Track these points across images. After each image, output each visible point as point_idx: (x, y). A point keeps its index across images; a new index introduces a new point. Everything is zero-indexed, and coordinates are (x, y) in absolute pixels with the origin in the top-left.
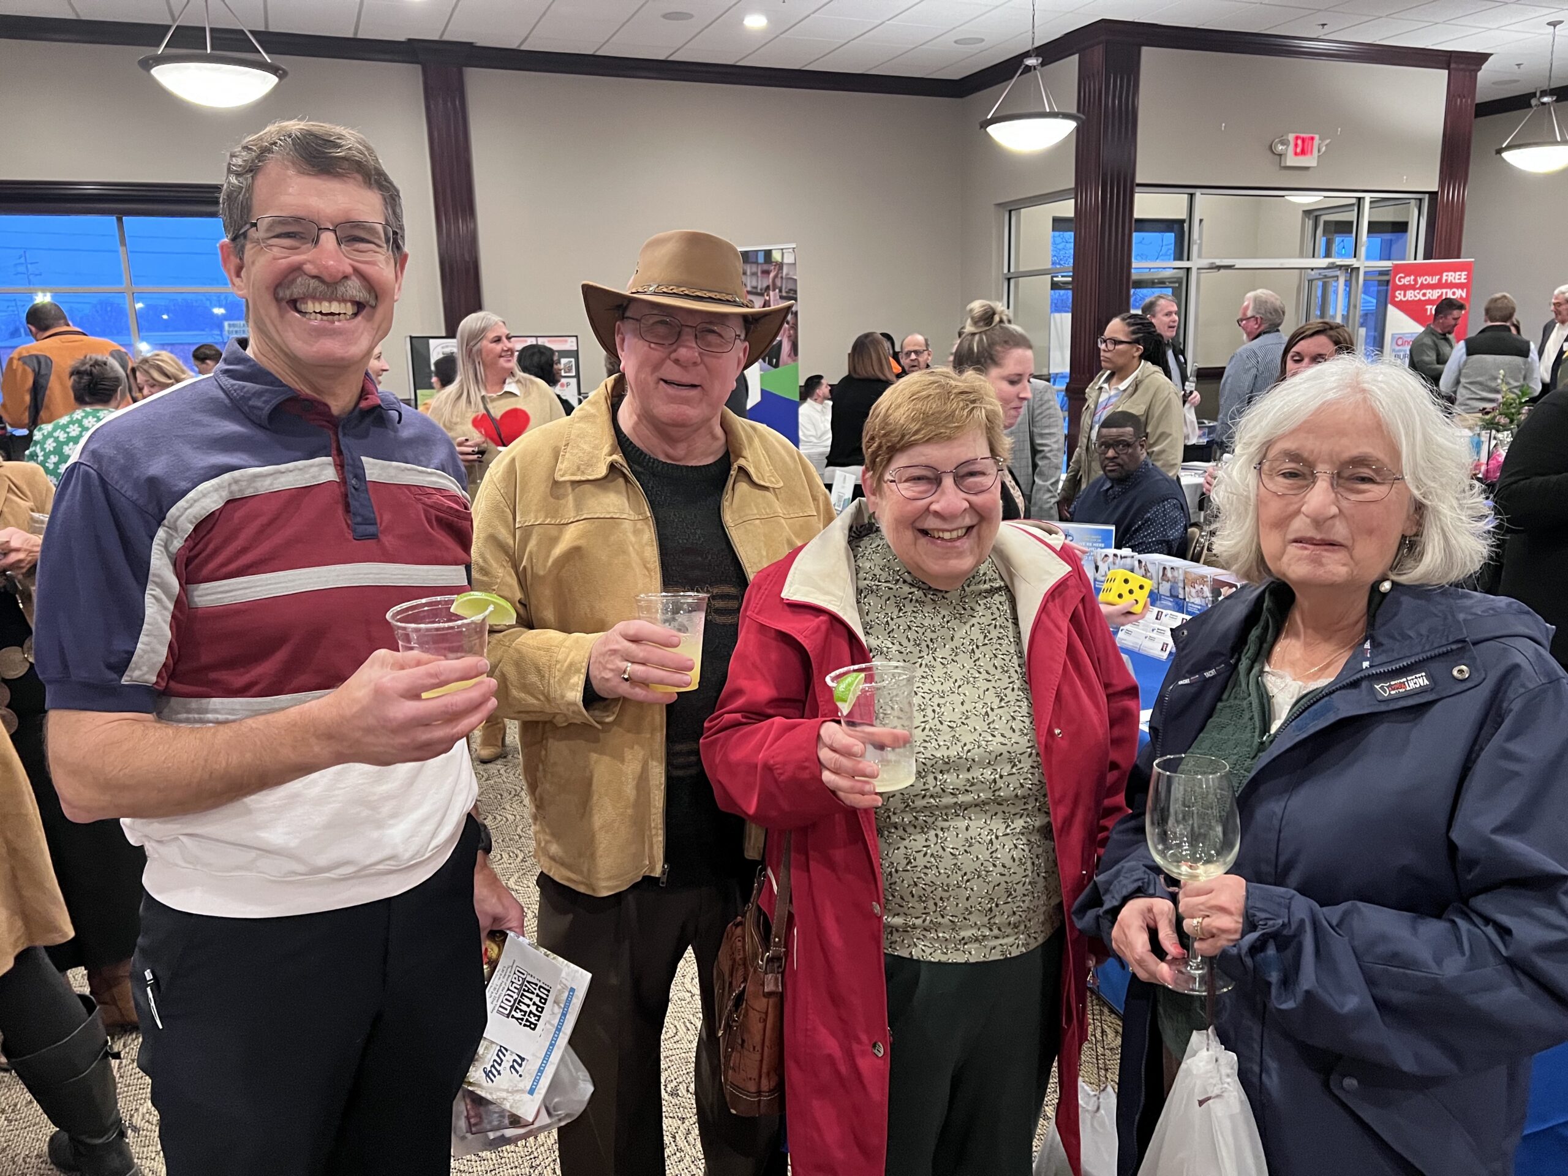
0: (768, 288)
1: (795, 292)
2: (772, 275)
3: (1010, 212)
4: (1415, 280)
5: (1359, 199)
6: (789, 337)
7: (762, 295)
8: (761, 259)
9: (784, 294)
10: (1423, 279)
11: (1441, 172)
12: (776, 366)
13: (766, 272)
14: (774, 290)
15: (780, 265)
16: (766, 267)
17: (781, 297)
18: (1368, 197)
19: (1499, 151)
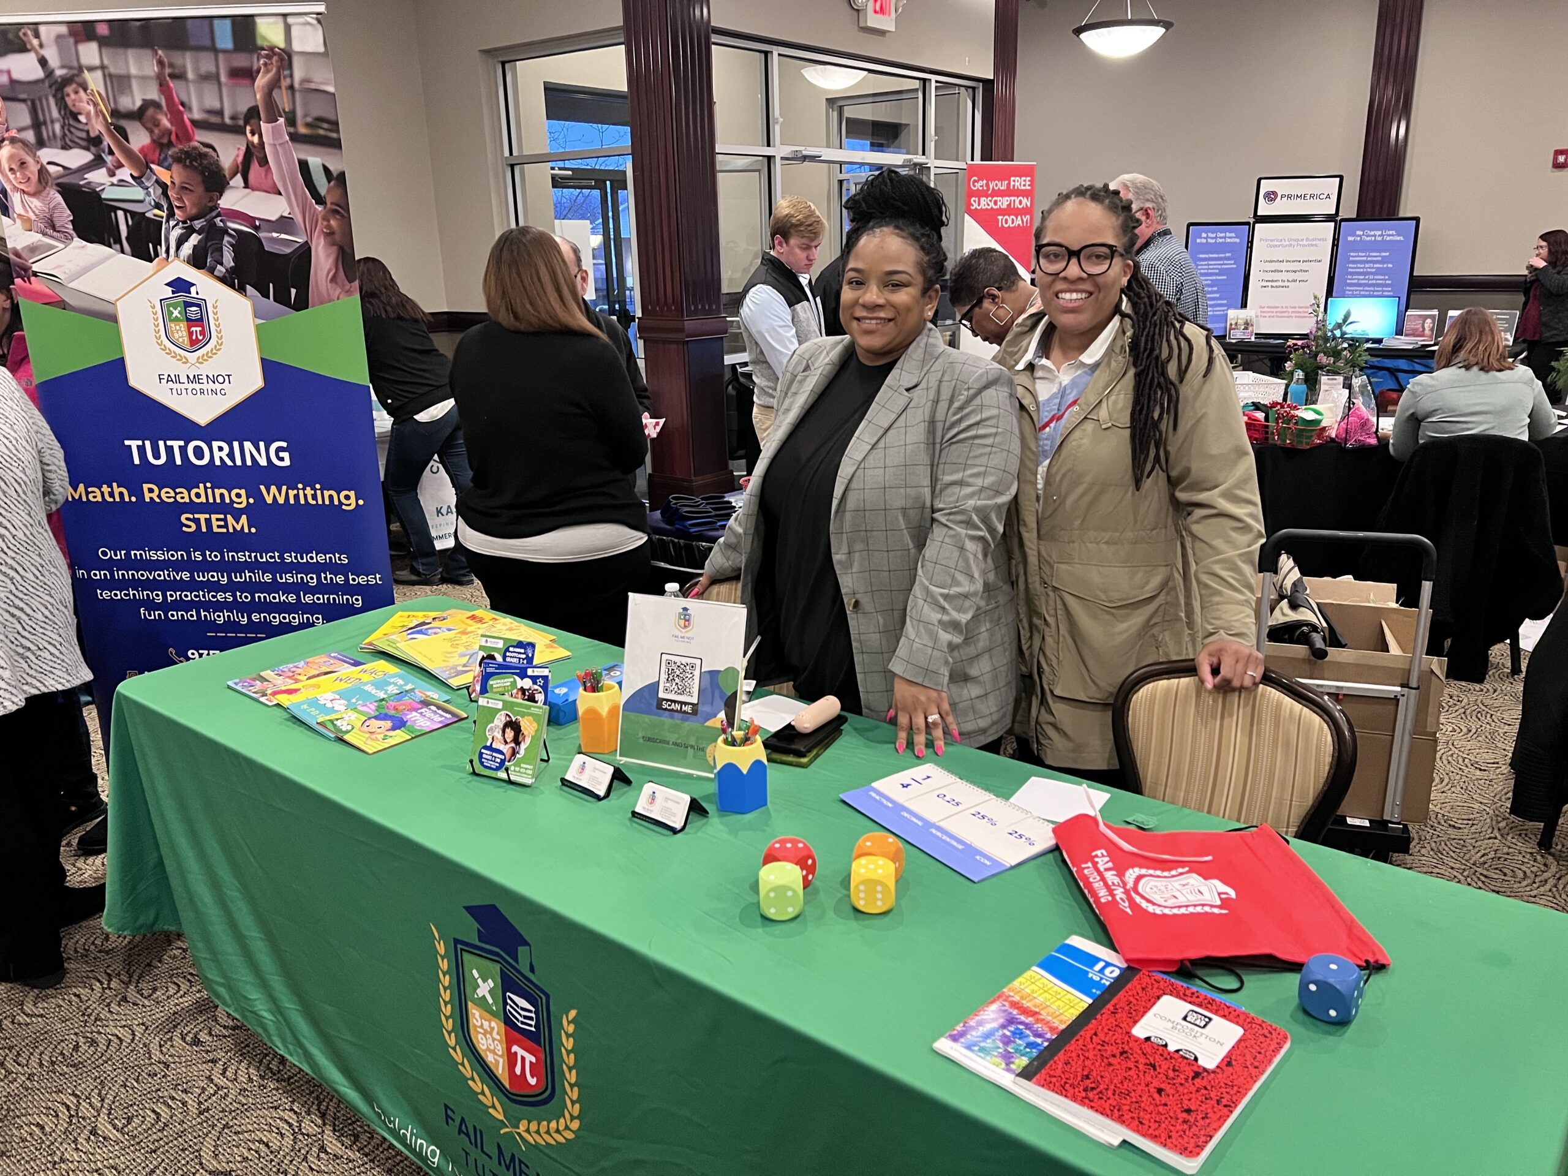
0: (253, 114)
1: (335, 125)
2: (261, 81)
3: (503, 64)
4: (987, 185)
5: (924, 80)
6: (330, 234)
7: (239, 131)
8: (225, 41)
9: (302, 130)
10: (994, 183)
11: (996, 58)
12: (302, 304)
13: (247, 75)
14: (272, 119)
15: (285, 58)
16: (241, 61)
17: (295, 138)
18: (934, 78)
19: (1078, 31)
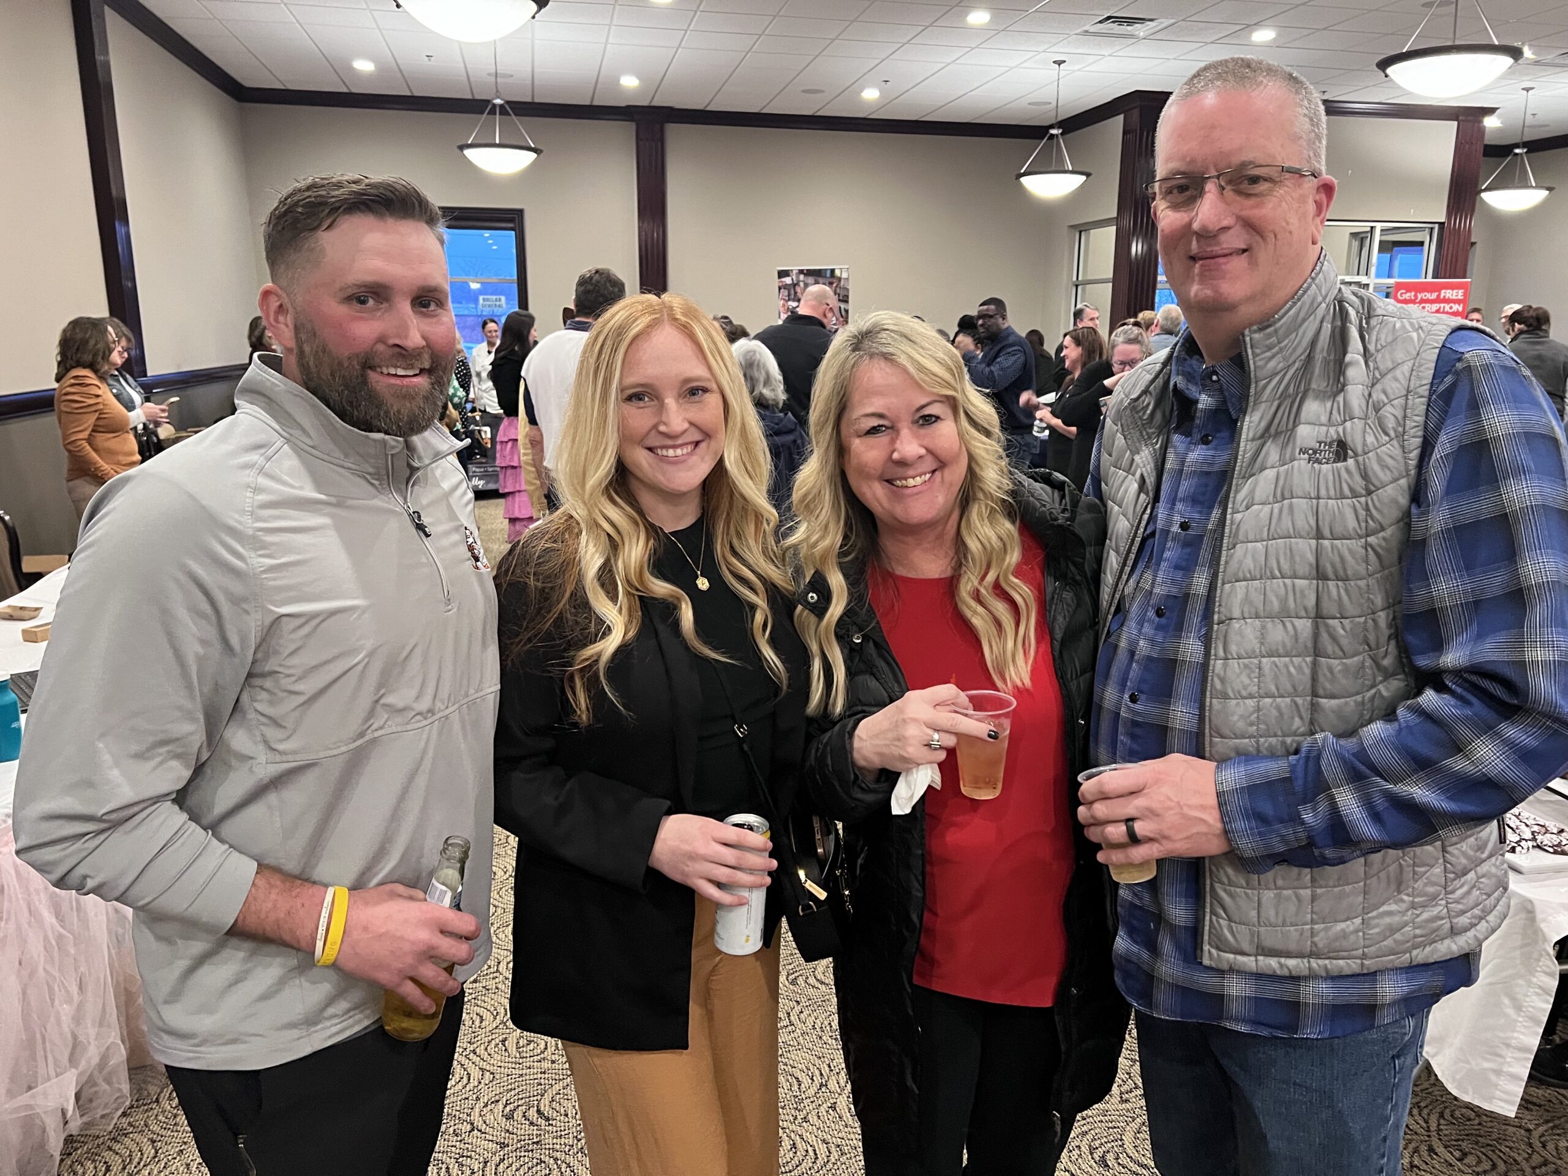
2: (834, 285)
3: (1080, 232)
4: (1416, 296)
5: (1372, 228)
8: (828, 274)
10: (1422, 295)
11: (1448, 206)
15: (840, 279)
18: (1379, 226)
19: (1481, 191)
